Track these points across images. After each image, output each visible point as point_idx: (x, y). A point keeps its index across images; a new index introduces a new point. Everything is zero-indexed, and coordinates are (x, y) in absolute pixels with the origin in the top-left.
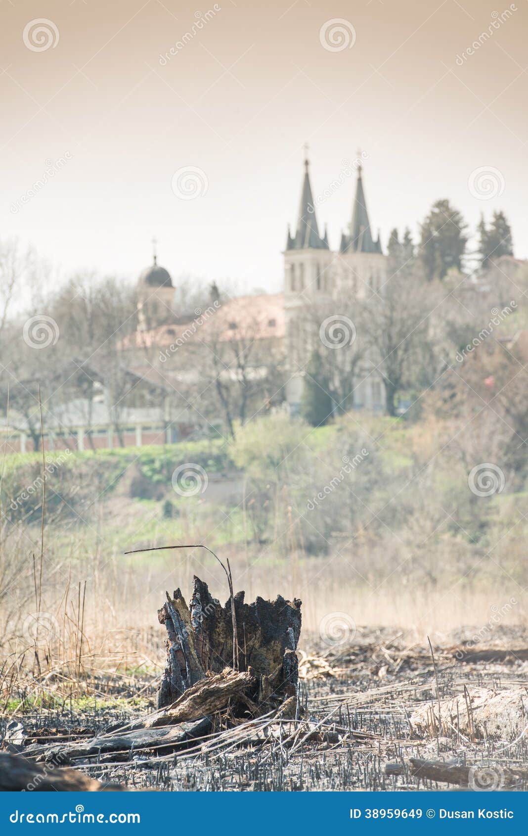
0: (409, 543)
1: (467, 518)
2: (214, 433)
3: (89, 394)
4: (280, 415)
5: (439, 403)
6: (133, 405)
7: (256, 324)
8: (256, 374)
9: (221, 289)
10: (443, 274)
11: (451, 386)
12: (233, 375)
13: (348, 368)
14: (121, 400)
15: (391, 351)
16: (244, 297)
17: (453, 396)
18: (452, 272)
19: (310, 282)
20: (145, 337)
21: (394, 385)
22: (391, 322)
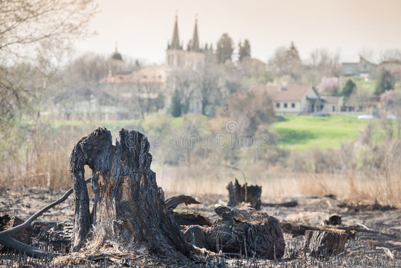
0: (209, 163)
1: (230, 155)
2: (136, 117)
3: (89, 99)
4: (162, 112)
5: (222, 112)
6: (105, 105)
7: (154, 77)
8: (154, 96)
9: (139, 62)
10: (224, 61)
11: (227, 105)
12: (145, 96)
13: (188, 96)
14: (101, 102)
15: (205, 91)
16: (150, 66)
17: (227, 109)
18: (228, 62)
19: (175, 62)
20: (111, 79)
21: (205, 103)
22: (205, 79)
